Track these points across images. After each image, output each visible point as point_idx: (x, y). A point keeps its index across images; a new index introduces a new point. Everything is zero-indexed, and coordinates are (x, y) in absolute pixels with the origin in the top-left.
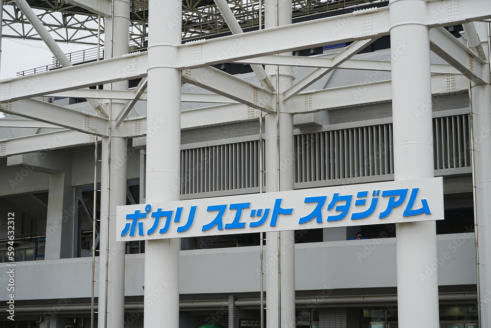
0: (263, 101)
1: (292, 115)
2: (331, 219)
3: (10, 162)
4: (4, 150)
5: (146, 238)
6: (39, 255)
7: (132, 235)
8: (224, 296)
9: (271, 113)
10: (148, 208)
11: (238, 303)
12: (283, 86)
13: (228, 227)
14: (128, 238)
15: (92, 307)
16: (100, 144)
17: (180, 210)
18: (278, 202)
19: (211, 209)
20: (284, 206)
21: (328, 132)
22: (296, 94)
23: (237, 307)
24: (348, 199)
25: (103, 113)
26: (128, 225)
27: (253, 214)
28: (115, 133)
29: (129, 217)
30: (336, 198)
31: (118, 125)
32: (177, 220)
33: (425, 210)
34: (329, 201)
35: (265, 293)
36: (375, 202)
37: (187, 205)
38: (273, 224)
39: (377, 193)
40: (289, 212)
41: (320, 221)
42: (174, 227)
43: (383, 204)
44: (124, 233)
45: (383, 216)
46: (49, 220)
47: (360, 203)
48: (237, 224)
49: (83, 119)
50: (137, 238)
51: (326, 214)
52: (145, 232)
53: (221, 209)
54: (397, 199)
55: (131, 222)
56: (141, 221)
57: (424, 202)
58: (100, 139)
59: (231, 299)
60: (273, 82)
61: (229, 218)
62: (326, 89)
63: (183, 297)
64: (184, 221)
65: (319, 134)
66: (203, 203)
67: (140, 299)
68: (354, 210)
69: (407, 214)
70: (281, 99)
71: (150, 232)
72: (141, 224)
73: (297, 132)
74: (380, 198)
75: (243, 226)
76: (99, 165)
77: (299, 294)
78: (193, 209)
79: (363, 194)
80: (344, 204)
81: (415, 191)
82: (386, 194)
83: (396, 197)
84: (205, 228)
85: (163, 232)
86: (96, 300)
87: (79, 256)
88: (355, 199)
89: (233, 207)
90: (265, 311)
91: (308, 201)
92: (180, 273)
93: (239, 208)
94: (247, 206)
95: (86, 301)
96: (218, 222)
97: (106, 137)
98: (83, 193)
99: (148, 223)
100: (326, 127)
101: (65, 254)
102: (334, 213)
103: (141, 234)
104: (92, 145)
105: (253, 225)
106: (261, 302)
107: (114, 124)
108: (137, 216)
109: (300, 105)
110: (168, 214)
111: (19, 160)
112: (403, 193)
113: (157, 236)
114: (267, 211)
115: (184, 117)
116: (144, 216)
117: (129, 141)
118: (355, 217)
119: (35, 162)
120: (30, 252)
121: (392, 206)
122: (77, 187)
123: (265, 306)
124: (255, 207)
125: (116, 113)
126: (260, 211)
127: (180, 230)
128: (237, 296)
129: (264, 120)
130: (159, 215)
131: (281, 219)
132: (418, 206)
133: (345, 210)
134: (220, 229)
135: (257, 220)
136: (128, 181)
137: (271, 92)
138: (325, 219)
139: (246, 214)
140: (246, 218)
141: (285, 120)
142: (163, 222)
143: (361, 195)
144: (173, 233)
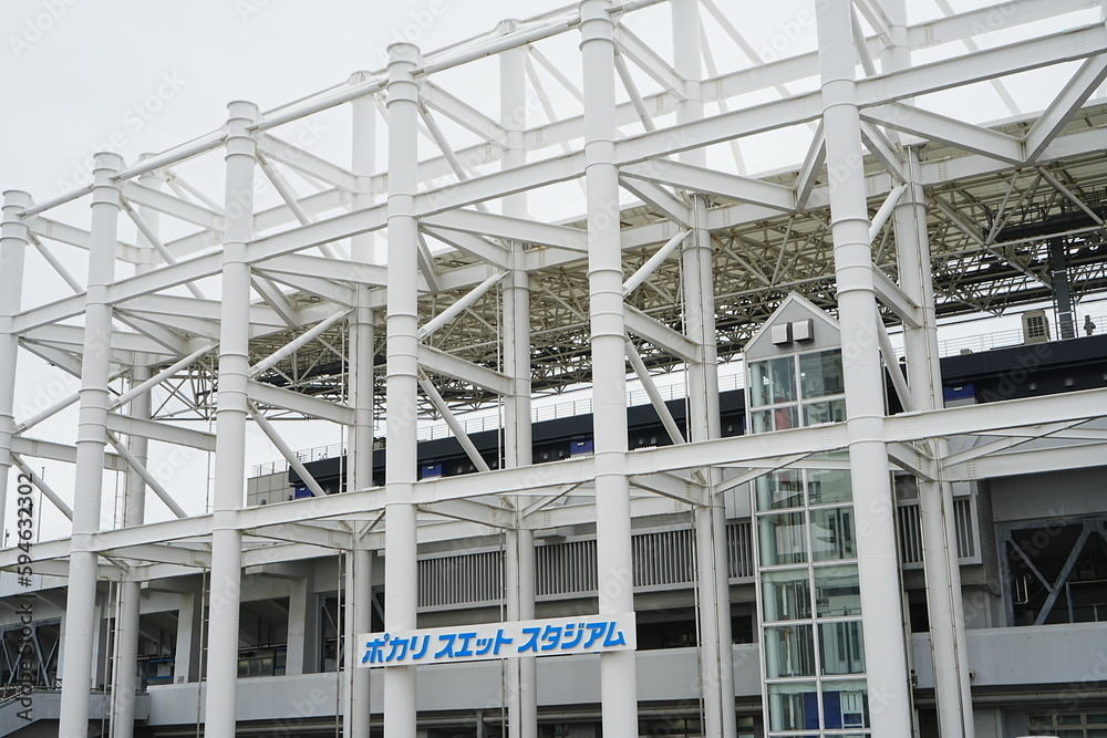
0: (501, 519)
1: (532, 531)
2: (544, 648)
5: (385, 664)
6: (278, 667)
7: (372, 661)
9: (511, 530)
10: (387, 636)
11: (486, 719)
12: (522, 505)
13: (457, 654)
14: (369, 665)
15: (337, 726)
16: (344, 556)
17: (415, 639)
18: (500, 632)
19: (442, 638)
20: (505, 637)
21: (572, 544)
22: (538, 511)
23: (485, 724)
24: (558, 630)
25: (346, 526)
26: (368, 652)
27: (478, 644)
28: (359, 546)
29: (369, 645)
30: (549, 629)
31: (362, 538)
32: (412, 648)
33: (621, 641)
34: (542, 632)
36: (580, 633)
37: (422, 633)
38: (496, 652)
39: (581, 626)
40: (509, 641)
41: (535, 650)
42: (410, 654)
43: (587, 635)
44: (365, 660)
45: (587, 646)
46: (291, 630)
47: (568, 634)
48: (465, 652)
49: (326, 534)
50: (377, 664)
51: (540, 643)
52: (384, 659)
53: (451, 638)
54: (599, 631)
55: (371, 649)
56: (380, 648)
57: (620, 634)
58: (343, 552)
59: (479, 714)
60: (513, 500)
61: (458, 646)
62: (567, 506)
64: (419, 649)
65: (563, 545)
66: (435, 633)
68: (564, 640)
69: (605, 645)
70: (521, 515)
71: (388, 659)
72: (380, 652)
73: (542, 543)
74: (585, 629)
75: (470, 654)
76: (343, 579)
78: (427, 638)
79: (570, 626)
80: (555, 634)
81: (613, 624)
82: (589, 626)
83: (598, 630)
84: (437, 656)
85: (399, 659)
87: (322, 668)
88: (564, 630)
89: (461, 636)
90: (507, 728)
91: (525, 631)
93: (467, 637)
94: (473, 635)
96: (448, 650)
97: (349, 551)
98: (327, 600)
99: (387, 650)
100: (570, 539)
102: (547, 643)
103: (380, 660)
104: (336, 557)
105: (478, 653)
107: (358, 537)
108: (377, 644)
109: (540, 522)
110: (405, 643)
111: (259, 570)
112: (603, 626)
113: (394, 662)
114: (491, 640)
115: (420, 531)
116: (383, 644)
117: (374, 553)
118: (565, 646)
119: (276, 569)
120: (268, 661)
121: (595, 637)
122: (321, 594)
123: (507, 723)
124: (480, 637)
125: (359, 526)
126: (485, 640)
127: (415, 657)
128: (485, 712)
129: (504, 534)
130: (396, 643)
131: (503, 647)
132: (615, 637)
133: (556, 640)
134: (451, 656)
135: (482, 648)
136: (373, 589)
137: (510, 509)
138: (539, 647)
139: (473, 643)
140: (473, 646)
141: (524, 537)
142: (400, 649)
143: (569, 627)
144: (409, 661)
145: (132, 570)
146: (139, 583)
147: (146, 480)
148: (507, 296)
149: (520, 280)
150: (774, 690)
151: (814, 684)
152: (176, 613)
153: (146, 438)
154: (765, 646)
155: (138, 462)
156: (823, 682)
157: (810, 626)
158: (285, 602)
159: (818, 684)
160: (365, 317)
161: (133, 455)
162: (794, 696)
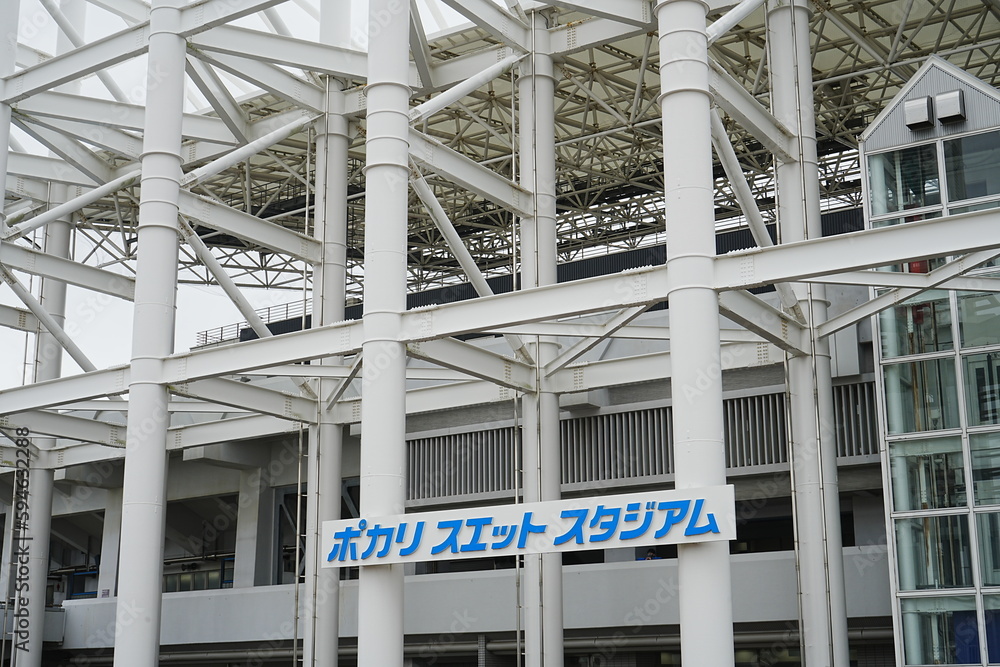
0: (517, 377)
1: (558, 395)
2: (594, 539)
3: (187, 456)
4: (178, 440)
5: (360, 563)
6: (226, 581)
7: (342, 559)
8: (472, 637)
9: (530, 393)
10: (363, 525)
11: (490, 646)
12: (544, 357)
13: (465, 549)
14: (337, 564)
15: (295, 652)
16: (306, 433)
17: (403, 527)
18: (528, 516)
19: (442, 526)
20: (535, 522)
21: (608, 416)
22: (562, 368)
23: (489, 652)
24: (616, 512)
25: (310, 392)
26: (336, 546)
27: (495, 533)
28: (327, 419)
29: (338, 536)
30: (601, 511)
31: (329, 408)
32: (400, 540)
33: (712, 528)
34: (591, 516)
35: (523, 632)
36: (649, 517)
37: (413, 520)
38: (521, 545)
39: (650, 506)
40: (541, 530)
41: (580, 542)
42: (396, 548)
43: (660, 520)
44: (331, 558)
45: (659, 535)
46: (240, 533)
47: (631, 518)
48: (475, 545)
49: (283, 401)
50: (349, 563)
51: (588, 532)
52: (359, 555)
53: (456, 526)
54: (677, 513)
55: (340, 542)
56: (353, 541)
57: (711, 517)
58: (305, 426)
59: (482, 640)
60: (533, 354)
61: (465, 537)
62: (603, 360)
63: (409, 639)
64: (408, 542)
65: (596, 418)
66: (432, 519)
67: (353, 641)
68: (624, 527)
69: (690, 532)
70: (543, 374)
71: (365, 556)
72: (353, 546)
73: (567, 415)
74: (656, 511)
75: (483, 547)
76: (305, 461)
77: (568, 633)
78: (420, 526)
79: (634, 507)
80: (609, 519)
81: (700, 503)
82: (662, 507)
84: (436, 551)
85: (381, 555)
86: (300, 642)
87: (279, 582)
88: (624, 513)
89: (470, 523)
90: (523, 657)
91: (566, 515)
92: (403, 611)
93: (478, 524)
94: (488, 521)
95: (288, 643)
96: (451, 542)
97: (315, 424)
98: (286, 496)
99: (363, 543)
100: (605, 410)
101: (260, 580)
102: (598, 531)
103: (354, 558)
104: (295, 435)
105: (496, 547)
106: (518, 645)
107: (325, 406)
108: (348, 534)
109: (568, 382)
110: (388, 532)
111: (199, 454)
112: (684, 505)
113: (374, 560)
114: (514, 528)
115: (410, 399)
116: (357, 535)
117: (345, 428)
118: (625, 536)
119: (222, 455)
120: (215, 575)
121: (671, 521)
122: (278, 488)
123: (523, 650)
124: (498, 523)
125: (327, 391)
126: (505, 528)
127: (404, 553)
128: (489, 637)
129: (520, 400)
130: (376, 533)
131: (532, 538)
132: (703, 522)
133: (611, 528)
134: (455, 551)
135: (501, 539)
136: (344, 481)
137: (529, 365)
138: (586, 537)
139: (487, 532)
140: (487, 537)
141: (548, 402)
142: (381, 542)
143: (631, 507)
144: (394, 557)
145: (43, 455)
146: (51, 471)
147: (63, 343)
148: (525, 89)
149: (543, 67)
150: (910, 608)
151: (972, 598)
152: (102, 513)
153: (65, 283)
154: (896, 545)
155: (53, 322)
156: (986, 597)
157: (964, 518)
158: (232, 499)
159: (979, 599)
160: (337, 126)
161: (47, 311)
162: (940, 617)
